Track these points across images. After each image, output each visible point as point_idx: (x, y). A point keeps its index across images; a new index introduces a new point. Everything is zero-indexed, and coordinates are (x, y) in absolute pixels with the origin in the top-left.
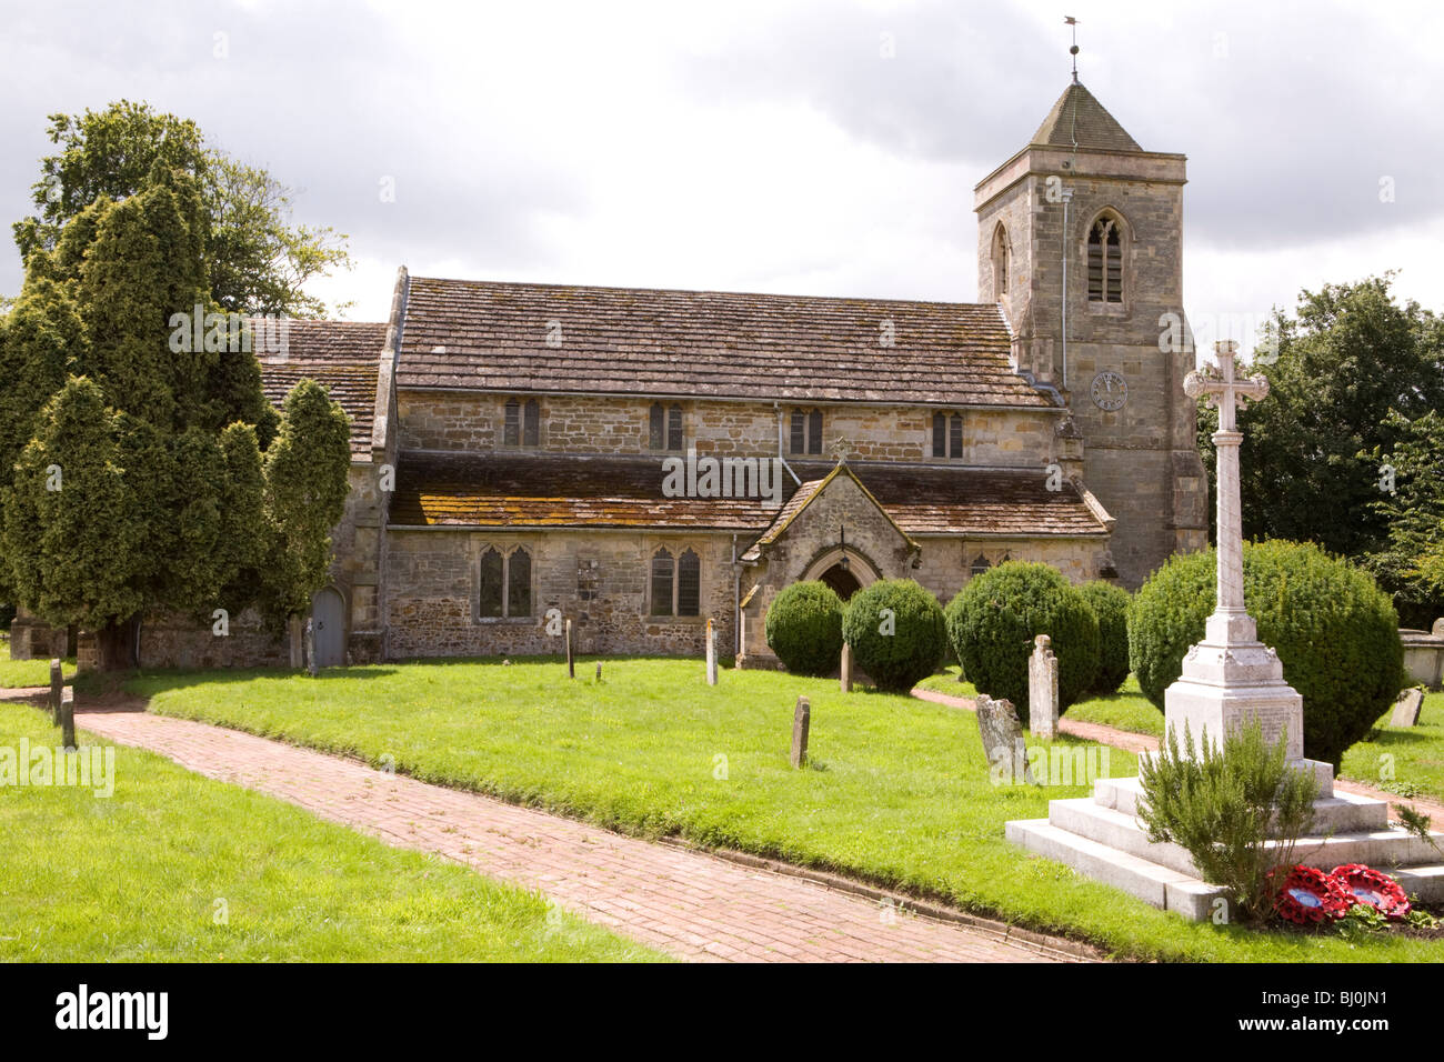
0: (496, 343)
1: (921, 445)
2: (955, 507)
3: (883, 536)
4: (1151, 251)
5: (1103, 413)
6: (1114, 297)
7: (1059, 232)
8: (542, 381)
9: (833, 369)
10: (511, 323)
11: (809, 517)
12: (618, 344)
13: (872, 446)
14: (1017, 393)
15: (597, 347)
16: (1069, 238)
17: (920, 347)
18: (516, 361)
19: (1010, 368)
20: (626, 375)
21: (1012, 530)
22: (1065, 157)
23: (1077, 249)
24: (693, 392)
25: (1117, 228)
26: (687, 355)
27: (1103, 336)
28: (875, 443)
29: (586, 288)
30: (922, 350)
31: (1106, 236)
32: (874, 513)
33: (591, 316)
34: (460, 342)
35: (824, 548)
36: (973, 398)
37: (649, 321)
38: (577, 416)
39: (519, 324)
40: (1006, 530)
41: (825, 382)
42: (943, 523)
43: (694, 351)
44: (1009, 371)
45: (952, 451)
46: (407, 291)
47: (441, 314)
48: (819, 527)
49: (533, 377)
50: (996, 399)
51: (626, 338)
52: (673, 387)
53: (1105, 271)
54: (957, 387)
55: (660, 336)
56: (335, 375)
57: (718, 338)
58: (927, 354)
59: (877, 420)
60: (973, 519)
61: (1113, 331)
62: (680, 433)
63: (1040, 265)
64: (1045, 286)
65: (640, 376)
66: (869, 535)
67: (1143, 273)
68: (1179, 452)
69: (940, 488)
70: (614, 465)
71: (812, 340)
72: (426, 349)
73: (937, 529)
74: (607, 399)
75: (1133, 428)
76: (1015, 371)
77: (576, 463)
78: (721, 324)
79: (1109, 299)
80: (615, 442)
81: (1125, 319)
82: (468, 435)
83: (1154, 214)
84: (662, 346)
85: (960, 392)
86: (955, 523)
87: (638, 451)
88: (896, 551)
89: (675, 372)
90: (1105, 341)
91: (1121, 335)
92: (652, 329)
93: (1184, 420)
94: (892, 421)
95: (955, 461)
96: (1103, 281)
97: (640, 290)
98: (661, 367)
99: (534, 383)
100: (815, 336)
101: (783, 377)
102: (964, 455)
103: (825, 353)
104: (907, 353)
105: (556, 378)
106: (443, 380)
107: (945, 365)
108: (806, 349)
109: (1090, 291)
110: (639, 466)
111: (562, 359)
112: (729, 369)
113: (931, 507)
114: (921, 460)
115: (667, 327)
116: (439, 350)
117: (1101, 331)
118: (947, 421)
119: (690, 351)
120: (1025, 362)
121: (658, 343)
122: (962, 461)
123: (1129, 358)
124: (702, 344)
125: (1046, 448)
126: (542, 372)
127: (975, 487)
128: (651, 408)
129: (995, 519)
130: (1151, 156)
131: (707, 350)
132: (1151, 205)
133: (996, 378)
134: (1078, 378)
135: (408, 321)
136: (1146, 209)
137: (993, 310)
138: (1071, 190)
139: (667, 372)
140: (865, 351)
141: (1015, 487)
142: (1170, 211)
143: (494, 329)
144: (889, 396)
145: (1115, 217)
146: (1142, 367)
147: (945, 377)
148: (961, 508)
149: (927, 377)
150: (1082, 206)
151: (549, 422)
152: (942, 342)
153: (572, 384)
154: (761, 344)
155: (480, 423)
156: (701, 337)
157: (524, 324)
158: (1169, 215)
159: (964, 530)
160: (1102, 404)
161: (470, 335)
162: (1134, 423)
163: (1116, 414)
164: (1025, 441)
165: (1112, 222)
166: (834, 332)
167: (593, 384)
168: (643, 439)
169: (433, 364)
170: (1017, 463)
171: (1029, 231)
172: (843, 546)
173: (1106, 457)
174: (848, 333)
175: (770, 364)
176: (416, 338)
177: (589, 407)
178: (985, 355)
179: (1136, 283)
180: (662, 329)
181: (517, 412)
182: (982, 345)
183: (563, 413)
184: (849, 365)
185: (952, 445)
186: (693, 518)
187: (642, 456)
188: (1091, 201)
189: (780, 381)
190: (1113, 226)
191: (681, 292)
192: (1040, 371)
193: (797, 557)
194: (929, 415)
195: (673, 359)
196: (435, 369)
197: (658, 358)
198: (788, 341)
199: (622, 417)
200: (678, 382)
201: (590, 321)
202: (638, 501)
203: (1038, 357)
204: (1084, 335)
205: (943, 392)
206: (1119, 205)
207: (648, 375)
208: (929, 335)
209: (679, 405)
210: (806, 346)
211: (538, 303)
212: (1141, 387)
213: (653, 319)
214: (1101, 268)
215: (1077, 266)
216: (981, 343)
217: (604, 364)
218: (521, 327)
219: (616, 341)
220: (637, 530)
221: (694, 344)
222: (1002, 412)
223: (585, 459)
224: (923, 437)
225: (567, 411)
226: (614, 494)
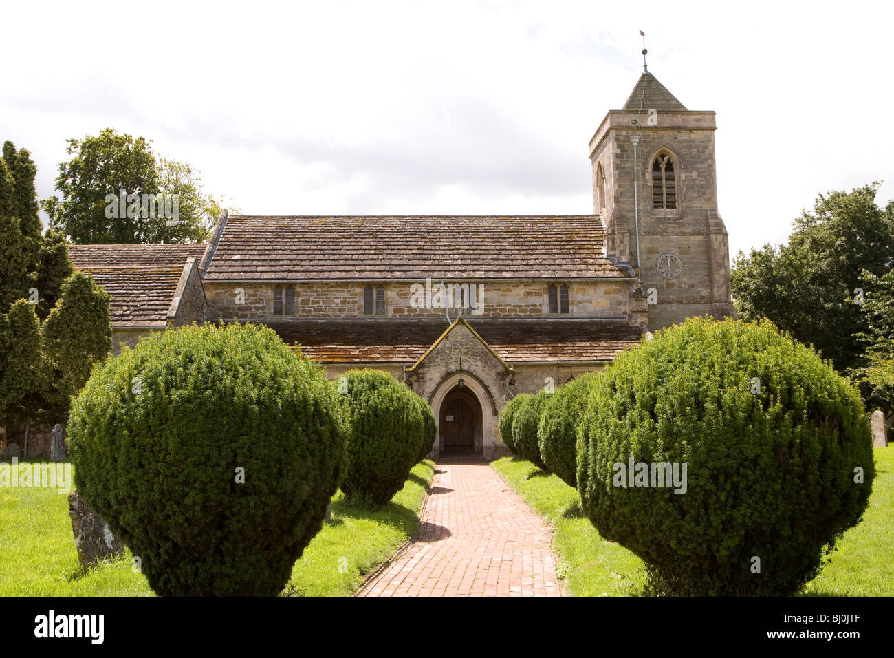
0: (272, 252)
1: (540, 306)
2: (556, 345)
3: (489, 364)
4: (694, 174)
5: (665, 281)
6: (671, 205)
7: (631, 165)
8: (296, 274)
9: (484, 259)
10: (284, 240)
11: (438, 353)
12: (348, 250)
13: (508, 307)
14: (604, 270)
15: (335, 252)
16: (639, 168)
17: (544, 243)
18: (281, 263)
19: (602, 254)
20: (348, 268)
21: (591, 359)
22: (633, 117)
23: (644, 175)
24: (389, 277)
25: (672, 161)
26: (390, 254)
27: (664, 230)
28: (510, 305)
29: (335, 217)
30: (545, 245)
31: (664, 166)
32: (482, 349)
33: (335, 233)
34: (250, 252)
35: (448, 373)
36: (574, 274)
37: (370, 235)
38: (318, 295)
39: (289, 240)
40: (587, 358)
41: (477, 267)
42: (545, 355)
43: (395, 252)
44: (601, 256)
45: (562, 308)
46: (225, 223)
47: (243, 236)
48: (445, 359)
49: (290, 271)
50: (589, 274)
51: (353, 246)
52: (377, 275)
53: (664, 188)
54: (564, 267)
55: (375, 244)
56: (158, 274)
57: (412, 243)
58: (548, 248)
59: (511, 291)
60: (566, 352)
61: (671, 227)
62: (383, 303)
63: (619, 186)
64: (622, 200)
65: (357, 268)
66: (479, 363)
67: (690, 188)
68: (718, 304)
69: (549, 333)
70: (340, 325)
71: (473, 242)
72: (229, 257)
73: (540, 359)
74: (336, 283)
75: (687, 290)
76: (605, 256)
77: (316, 324)
78: (416, 235)
79: (668, 207)
80: (341, 310)
81: (679, 219)
82: (250, 309)
83: (695, 150)
84: (376, 249)
85: (565, 270)
86: (553, 355)
87: (356, 316)
88: (498, 374)
89: (380, 265)
90: (665, 234)
91: (676, 230)
92: (372, 240)
93: (721, 282)
94: (521, 290)
95: (564, 315)
96: (664, 195)
97: (368, 217)
98: (372, 262)
99: (290, 275)
100: (476, 240)
101: (450, 265)
102: (570, 310)
103: (481, 250)
104: (534, 248)
105: (304, 272)
106: (235, 276)
107: (558, 254)
108: (468, 248)
109: (655, 202)
110: (354, 325)
111: (311, 260)
112: (416, 262)
113: (539, 345)
114: (540, 315)
115: (382, 238)
116: (236, 257)
117: (662, 227)
118: (558, 289)
119: (393, 252)
120: (611, 250)
121: (373, 248)
122: (568, 315)
123: (682, 244)
124: (400, 247)
125: (625, 305)
126: (296, 268)
127: (574, 331)
128: (365, 288)
129: (581, 351)
130: (692, 113)
131: (403, 251)
132: (693, 145)
133: (592, 260)
134: (648, 259)
135: (221, 241)
136: (690, 147)
137: (597, 219)
138: (638, 137)
139: (375, 265)
140: (507, 248)
141: (601, 331)
142: (706, 147)
143: (273, 244)
144: (517, 275)
145: (669, 154)
146: (692, 249)
147: (557, 262)
148: (560, 345)
149: (545, 262)
150: (646, 147)
151: (300, 299)
152: (559, 239)
153: (314, 275)
154: (439, 246)
155: (258, 301)
156: (402, 243)
157: (292, 240)
158: (706, 150)
159: (558, 359)
160: (665, 275)
161: (257, 248)
162: (687, 287)
163: (674, 281)
164: (610, 300)
165: (667, 157)
166: (489, 236)
167: (326, 275)
168: (359, 308)
169: (230, 266)
170: (605, 315)
171: (612, 166)
172: (461, 371)
173: (669, 310)
174: (498, 236)
175: (443, 258)
176: (224, 251)
177: (325, 289)
178: (586, 246)
179: (685, 195)
180: (378, 240)
181: (281, 294)
182: (585, 241)
183: (309, 293)
184: (495, 257)
185: (562, 306)
186: (378, 356)
187: (359, 319)
188: (653, 144)
189: (447, 268)
190: (669, 160)
191: (394, 216)
192: (621, 255)
193: (431, 379)
194: (545, 286)
195: (381, 257)
196: (231, 269)
197: (371, 257)
198: (457, 243)
199: (346, 294)
200: (380, 271)
201: (334, 237)
202: (347, 347)
203: (618, 246)
204: (652, 231)
205: (554, 271)
206: (671, 145)
207: (363, 268)
208: (551, 236)
209: (383, 285)
210: (469, 246)
211: (304, 227)
212: (691, 263)
213: (374, 234)
214: (661, 187)
215: (645, 186)
216: (585, 239)
217: (336, 262)
218: (289, 242)
219: (347, 248)
220: (339, 365)
221: (396, 247)
222: (594, 282)
223: (322, 321)
224: (541, 300)
225: (311, 292)
226: (332, 343)
